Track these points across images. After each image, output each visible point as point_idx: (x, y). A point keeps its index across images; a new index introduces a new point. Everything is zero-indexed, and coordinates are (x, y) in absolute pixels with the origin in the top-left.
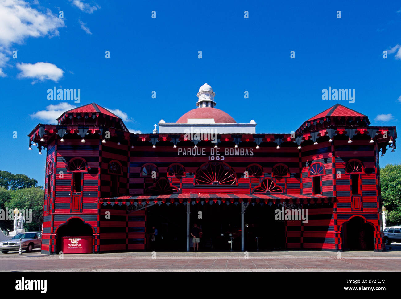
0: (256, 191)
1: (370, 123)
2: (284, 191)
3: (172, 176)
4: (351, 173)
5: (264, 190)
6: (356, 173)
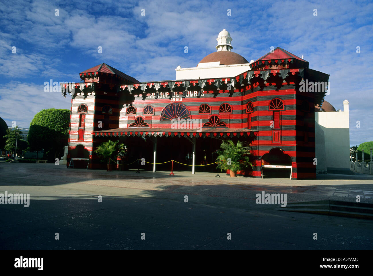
0: (205, 126)
2: (227, 126)
3: (146, 114)
4: (273, 110)
5: (211, 125)
6: (277, 110)
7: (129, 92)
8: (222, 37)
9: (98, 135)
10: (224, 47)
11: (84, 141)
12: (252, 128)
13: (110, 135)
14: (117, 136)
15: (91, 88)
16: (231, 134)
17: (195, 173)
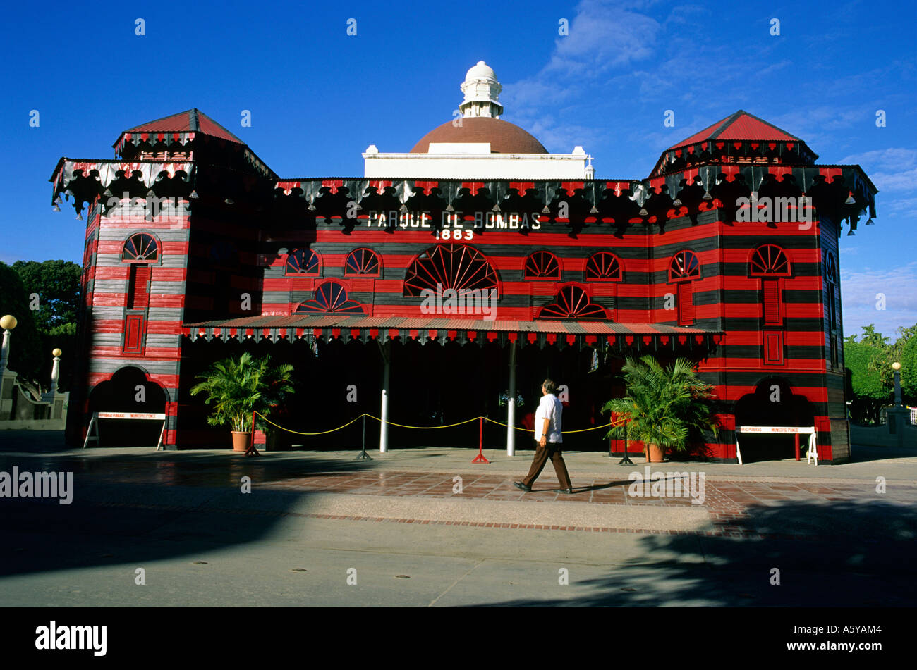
0: (545, 315)
1: (816, 157)
2: (610, 316)
3: (354, 275)
4: (761, 275)
5: (562, 312)
6: (772, 275)
7: (307, 204)
8: (479, 81)
9: (201, 334)
10: (484, 107)
11: (147, 353)
12: (694, 323)
13: (253, 336)
14: (283, 340)
15: (188, 181)
16: (617, 340)
17: (514, 454)
